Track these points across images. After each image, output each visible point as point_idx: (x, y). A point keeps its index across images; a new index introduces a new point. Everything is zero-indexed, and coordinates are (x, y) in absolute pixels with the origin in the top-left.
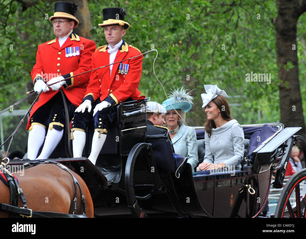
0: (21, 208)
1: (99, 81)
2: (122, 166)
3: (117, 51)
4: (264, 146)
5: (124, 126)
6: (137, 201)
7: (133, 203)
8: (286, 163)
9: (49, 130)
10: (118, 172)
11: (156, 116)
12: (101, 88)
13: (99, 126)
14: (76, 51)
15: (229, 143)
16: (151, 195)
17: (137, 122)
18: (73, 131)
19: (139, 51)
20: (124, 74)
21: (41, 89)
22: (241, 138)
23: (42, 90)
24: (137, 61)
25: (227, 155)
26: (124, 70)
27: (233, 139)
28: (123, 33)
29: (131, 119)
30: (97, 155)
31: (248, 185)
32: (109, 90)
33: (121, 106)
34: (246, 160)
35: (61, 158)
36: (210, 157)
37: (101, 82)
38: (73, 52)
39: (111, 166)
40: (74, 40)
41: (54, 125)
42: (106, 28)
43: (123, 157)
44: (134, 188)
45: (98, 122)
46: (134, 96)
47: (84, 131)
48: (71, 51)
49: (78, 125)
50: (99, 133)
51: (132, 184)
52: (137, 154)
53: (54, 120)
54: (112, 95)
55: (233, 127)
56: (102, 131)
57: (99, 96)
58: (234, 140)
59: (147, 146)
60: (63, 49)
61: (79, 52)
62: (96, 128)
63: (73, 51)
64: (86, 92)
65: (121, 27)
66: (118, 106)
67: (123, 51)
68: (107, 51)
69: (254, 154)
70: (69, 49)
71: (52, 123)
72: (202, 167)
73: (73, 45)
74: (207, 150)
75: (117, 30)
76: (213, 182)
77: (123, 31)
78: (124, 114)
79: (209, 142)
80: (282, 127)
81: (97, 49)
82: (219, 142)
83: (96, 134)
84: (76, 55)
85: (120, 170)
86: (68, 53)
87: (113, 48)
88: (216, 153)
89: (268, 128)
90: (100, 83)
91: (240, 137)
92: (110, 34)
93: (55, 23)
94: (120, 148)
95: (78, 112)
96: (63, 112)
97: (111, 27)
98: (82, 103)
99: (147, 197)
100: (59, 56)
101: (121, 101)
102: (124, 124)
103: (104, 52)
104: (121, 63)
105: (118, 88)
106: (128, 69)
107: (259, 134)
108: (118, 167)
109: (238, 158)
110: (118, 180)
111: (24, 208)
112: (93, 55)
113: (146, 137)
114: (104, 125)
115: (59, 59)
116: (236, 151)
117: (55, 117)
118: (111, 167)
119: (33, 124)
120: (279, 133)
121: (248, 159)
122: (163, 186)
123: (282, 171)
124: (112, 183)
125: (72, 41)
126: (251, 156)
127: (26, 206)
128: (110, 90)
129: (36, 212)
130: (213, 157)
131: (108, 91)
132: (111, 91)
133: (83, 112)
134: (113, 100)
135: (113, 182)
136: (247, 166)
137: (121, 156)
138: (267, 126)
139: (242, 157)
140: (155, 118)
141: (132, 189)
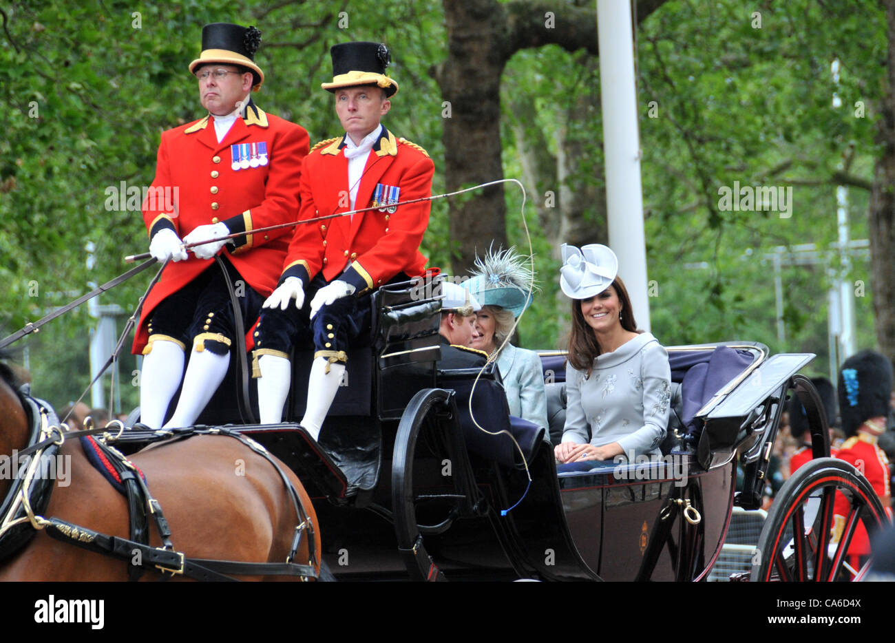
0: (157, 549)
1: (320, 229)
2: (380, 448)
3: (366, 152)
4: (723, 400)
5: (387, 346)
6: (421, 537)
7: (412, 541)
8: (770, 444)
9: (194, 353)
10: (370, 461)
11: (454, 321)
12: (325, 248)
13: (328, 345)
14: (259, 155)
15: (634, 392)
16: (451, 523)
17: (419, 335)
18: (260, 357)
19: (425, 153)
20: (386, 212)
21: (168, 254)
22: (664, 381)
23: (171, 256)
24: (421, 179)
25: (628, 423)
26: (387, 202)
27: (644, 383)
28: (384, 107)
29: (406, 328)
30: (322, 419)
31: (683, 499)
32: (347, 252)
33: (381, 293)
34: (678, 436)
35: (231, 425)
36: (580, 427)
37: (326, 231)
38: (250, 156)
39: (354, 447)
40: (255, 125)
41: (206, 341)
42: (343, 94)
43: (385, 424)
44: (415, 503)
45: (324, 334)
46: (410, 268)
47: (286, 356)
48: (245, 153)
49: (271, 342)
50: (326, 362)
51: (410, 492)
52: (422, 417)
53: (206, 327)
54: (356, 265)
55: (644, 352)
56: (334, 357)
57: (320, 267)
58: (646, 385)
59: (444, 396)
60: (225, 149)
61: (267, 157)
62: (320, 349)
63: (252, 155)
64: (288, 257)
65: (380, 91)
66: (374, 294)
67: (384, 154)
68: (342, 154)
69: (699, 421)
70: (241, 147)
71: (203, 334)
72: (563, 454)
73: (249, 139)
74: (572, 409)
75: (370, 99)
76: (600, 490)
77: (385, 101)
78: (389, 314)
79: (578, 390)
80: (763, 352)
81: (315, 148)
82: (606, 390)
83: (320, 363)
84: (260, 166)
85: (377, 455)
86: (237, 160)
87: (357, 145)
88: (599, 418)
89: (729, 355)
90: (324, 234)
91: (661, 379)
92: (355, 108)
93: (202, 78)
94: (378, 402)
95: (272, 307)
96: (229, 308)
97: (356, 91)
98: (278, 286)
99: (442, 526)
100: (214, 166)
101: (380, 281)
102: (388, 339)
103: (334, 155)
104: (379, 184)
105: (371, 248)
106: (397, 198)
107: (706, 370)
108: (372, 449)
109: (654, 432)
110: (371, 482)
111: (164, 549)
112: (305, 165)
113: (439, 374)
114: (339, 341)
115: (214, 174)
116: (648, 415)
117: (209, 321)
118: (352, 449)
119: (152, 338)
120: (758, 367)
121: (683, 435)
122: (482, 499)
123: (760, 465)
124: (358, 490)
125: (248, 126)
126: (690, 425)
127: (170, 544)
128: (351, 253)
129: (192, 561)
130: (589, 428)
131: (345, 255)
132: (352, 255)
133: (284, 307)
134: (361, 277)
135: (361, 488)
136: (681, 450)
137: (379, 421)
138: (725, 351)
139: (663, 430)
140: (451, 324)
141: (409, 508)
